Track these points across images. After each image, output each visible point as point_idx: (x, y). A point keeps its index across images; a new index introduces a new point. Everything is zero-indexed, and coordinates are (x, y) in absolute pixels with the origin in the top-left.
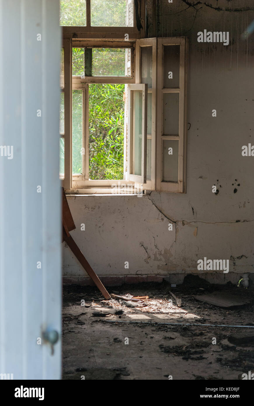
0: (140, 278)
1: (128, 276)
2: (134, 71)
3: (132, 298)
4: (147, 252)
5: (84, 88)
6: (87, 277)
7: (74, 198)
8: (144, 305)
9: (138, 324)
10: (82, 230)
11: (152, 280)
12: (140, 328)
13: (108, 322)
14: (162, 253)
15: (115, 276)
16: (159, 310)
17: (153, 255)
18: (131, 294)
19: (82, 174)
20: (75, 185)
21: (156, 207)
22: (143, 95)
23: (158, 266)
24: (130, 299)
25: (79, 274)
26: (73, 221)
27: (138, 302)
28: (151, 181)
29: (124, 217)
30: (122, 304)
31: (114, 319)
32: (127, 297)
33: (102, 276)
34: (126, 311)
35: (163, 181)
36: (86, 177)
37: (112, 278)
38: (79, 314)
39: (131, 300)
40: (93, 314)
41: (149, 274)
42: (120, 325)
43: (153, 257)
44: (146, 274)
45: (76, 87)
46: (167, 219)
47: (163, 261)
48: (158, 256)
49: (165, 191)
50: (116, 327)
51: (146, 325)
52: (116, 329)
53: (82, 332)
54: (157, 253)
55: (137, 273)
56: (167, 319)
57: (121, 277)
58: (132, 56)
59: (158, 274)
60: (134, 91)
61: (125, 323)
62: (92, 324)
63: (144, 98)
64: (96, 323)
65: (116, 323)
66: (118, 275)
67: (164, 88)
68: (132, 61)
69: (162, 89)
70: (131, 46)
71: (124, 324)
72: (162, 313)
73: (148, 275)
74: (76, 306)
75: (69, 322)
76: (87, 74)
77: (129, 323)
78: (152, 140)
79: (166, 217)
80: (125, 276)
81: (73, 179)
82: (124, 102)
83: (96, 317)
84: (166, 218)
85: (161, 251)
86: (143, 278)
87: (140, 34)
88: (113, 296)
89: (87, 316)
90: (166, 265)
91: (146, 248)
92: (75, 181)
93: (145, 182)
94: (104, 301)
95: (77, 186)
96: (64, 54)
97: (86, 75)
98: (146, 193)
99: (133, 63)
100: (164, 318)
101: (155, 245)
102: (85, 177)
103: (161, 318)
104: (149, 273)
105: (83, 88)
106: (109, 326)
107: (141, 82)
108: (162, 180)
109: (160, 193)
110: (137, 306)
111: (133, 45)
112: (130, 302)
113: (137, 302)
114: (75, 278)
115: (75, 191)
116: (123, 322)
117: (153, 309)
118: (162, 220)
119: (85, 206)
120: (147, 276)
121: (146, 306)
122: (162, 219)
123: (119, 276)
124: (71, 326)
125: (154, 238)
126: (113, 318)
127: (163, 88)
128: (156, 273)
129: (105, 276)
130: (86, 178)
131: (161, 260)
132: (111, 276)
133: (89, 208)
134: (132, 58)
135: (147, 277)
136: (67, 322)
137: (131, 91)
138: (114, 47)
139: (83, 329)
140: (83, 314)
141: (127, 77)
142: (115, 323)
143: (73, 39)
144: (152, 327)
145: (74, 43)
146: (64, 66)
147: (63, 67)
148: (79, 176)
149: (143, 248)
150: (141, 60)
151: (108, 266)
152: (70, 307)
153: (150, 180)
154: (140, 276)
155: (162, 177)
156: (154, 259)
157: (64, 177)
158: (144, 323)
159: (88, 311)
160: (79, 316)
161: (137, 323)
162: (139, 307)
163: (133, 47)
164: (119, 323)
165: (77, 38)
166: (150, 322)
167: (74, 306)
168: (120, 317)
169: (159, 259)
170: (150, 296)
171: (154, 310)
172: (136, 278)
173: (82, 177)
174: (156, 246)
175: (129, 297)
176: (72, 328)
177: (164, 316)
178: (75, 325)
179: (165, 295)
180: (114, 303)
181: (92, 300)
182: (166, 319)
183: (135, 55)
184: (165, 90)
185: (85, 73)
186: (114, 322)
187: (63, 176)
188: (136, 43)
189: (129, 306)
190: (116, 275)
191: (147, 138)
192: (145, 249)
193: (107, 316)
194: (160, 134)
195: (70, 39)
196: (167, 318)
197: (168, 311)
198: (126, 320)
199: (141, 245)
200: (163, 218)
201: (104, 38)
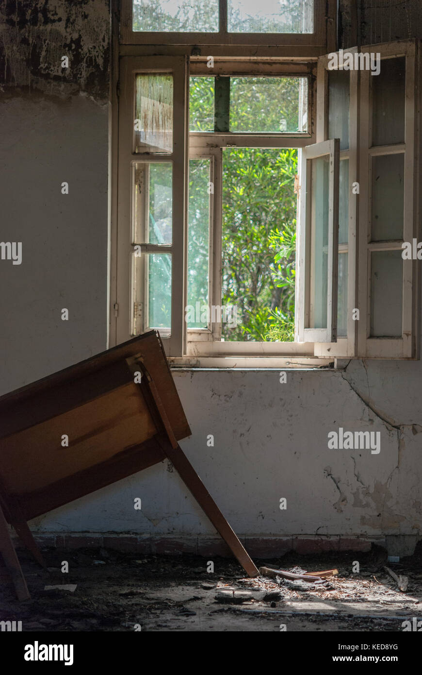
0: (324, 542)
1: (300, 538)
2: (315, 123)
3: (304, 575)
4: (338, 488)
5: (214, 155)
6: (215, 539)
7: (189, 374)
8: (327, 586)
9: (311, 617)
10: (209, 445)
11: (350, 548)
12: (315, 624)
13: (246, 613)
14: (370, 492)
15: (273, 538)
16: (359, 596)
17: (352, 496)
18: (303, 569)
19: (207, 327)
20: (193, 351)
21: (359, 395)
22: (331, 162)
23: (363, 518)
24: (301, 575)
25: (199, 532)
26: (185, 416)
27: (316, 582)
28: (347, 338)
29: (291, 416)
30: (281, 583)
31: (261, 608)
32: (293, 573)
33: (247, 538)
34: (287, 597)
35: (371, 336)
36: (217, 335)
37: (266, 541)
38: (187, 599)
39: (300, 578)
40: (216, 598)
41: (343, 535)
42: (272, 618)
43: (351, 499)
44: (337, 535)
45: (197, 154)
46: (381, 420)
47: (371, 508)
48: (361, 496)
49: (375, 357)
50: (262, 621)
51: (327, 618)
52: (261, 624)
53: (185, 628)
54: (360, 491)
55: (318, 533)
56: (376, 611)
57: (285, 539)
58: (310, 91)
59: (361, 535)
60: (313, 161)
61: (283, 614)
62: (210, 615)
63: (332, 168)
64: (220, 613)
65: (264, 615)
66: (280, 536)
67: (374, 145)
68: (311, 102)
69: (369, 148)
70: (308, 73)
71: (280, 616)
72: (364, 601)
73: (342, 537)
74: (183, 587)
75: (161, 612)
76: (220, 127)
77: (291, 615)
78: (349, 253)
79: (378, 415)
80: (294, 537)
81: (189, 338)
82: (296, 195)
83: (222, 603)
84: (378, 418)
85: (369, 486)
86: (330, 543)
87: (327, 47)
88: (265, 570)
89: (204, 602)
90: (378, 516)
91: (337, 480)
92: (193, 342)
93: (334, 339)
94: (243, 580)
95: (198, 352)
96: (172, 86)
97: (217, 130)
98: (337, 366)
99: (312, 107)
100: (368, 609)
101: (355, 475)
102: (214, 334)
103: (361, 608)
104: (344, 533)
105: (211, 156)
106: (247, 619)
107: (327, 137)
108: (369, 336)
109: (366, 367)
110: (313, 589)
111: (311, 71)
112: (299, 583)
113: (314, 582)
114: (190, 540)
115: (193, 362)
116: (277, 613)
117: (347, 594)
118: (370, 422)
119: (213, 391)
120: (338, 538)
121: (332, 589)
122: (371, 420)
123: (281, 538)
124: (164, 618)
125: (353, 458)
126: (259, 606)
127: (370, 146)
128: (359, 532)
129: (252, 538)
130: (215, 337)
131: (367, 505)
132: (265, 538)
133: (219, 396)
134: (310, 96)
135: (339, 541)
136: (158, 612)
137: (307, 160)
138: (273, 74)
139: (189, 623)
140: (196, 599)
141: (301, 134)
142: (260, 615)
143: (192, 58)
144: (340, 622)
145: (193, 66)
146: (172, 110)
147: (170, 113)
148: (202, 332)
149: (331, 479)
150: (328, 95)
151: (259, 516)
152: (170, 588)
153: (345, 336)
154: (324, 538)
155: (369, 329)
156: (352, 504)
157: (170, 334)
158: (323, 616)
159: (208, 595)
160: (186, 602)
161: (308, 615)
162: (317, 591)
163: (312, 75)
164: (269, 614)
165: (200, 55)
166: (337, 614)
167: (181, 587)
168: (273, 606)
169: (364, 503)
170: (344, 573)
171: (348, 596)
172: (316, 542)
173: (208, 334)
174: (358, 477)
175: (298, 573)
176: (166, 621)
177: (369, 606)
178: (174, 616)
179: (375, 573)
180: (265, 583)
181: (219, 579)
182: (373, 610)
183: (316, 91)
184: (375, 149)
185: (216, 127)
186: (259, 613)
187: (169, 332)
188: (319, 65)
189: (297, 589)
190: (274, 535)
191: (339, 252)
192: (335, 481)
193: (244, 603)
194: (364, 239)
195: (186, 57)
196: (375, 609)
197: (378, 598)
198: (286, 611)
199: (326, 474)
200: (371, 418)
201: (254, 55)
